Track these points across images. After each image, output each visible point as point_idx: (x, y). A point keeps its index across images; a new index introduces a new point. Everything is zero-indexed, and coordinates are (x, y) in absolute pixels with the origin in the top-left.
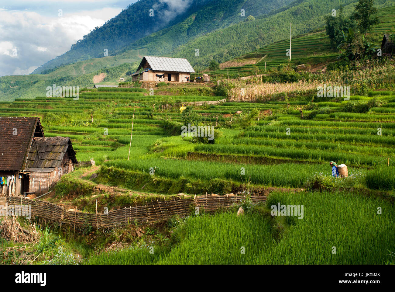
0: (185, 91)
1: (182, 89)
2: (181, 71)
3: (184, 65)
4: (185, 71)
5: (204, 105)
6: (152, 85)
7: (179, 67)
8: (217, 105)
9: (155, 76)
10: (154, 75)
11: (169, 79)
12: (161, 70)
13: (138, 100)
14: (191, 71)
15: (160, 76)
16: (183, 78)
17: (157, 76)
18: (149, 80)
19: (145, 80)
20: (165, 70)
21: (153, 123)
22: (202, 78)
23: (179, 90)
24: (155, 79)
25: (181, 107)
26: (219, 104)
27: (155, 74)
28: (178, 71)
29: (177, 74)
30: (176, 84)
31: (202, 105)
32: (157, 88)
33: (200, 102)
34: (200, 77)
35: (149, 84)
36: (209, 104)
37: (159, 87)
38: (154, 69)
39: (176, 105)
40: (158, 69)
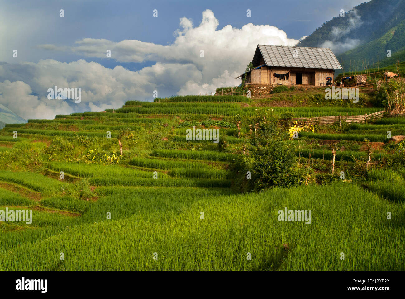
0: (318, 99)
1: (313, 97)
2: (318, 66)
3: (324, 58)
4: (324, 67)
5: (337, 123)
6: (263, 90)
7: (315, 61)
8: (365, 124)
9: (272, 76)
10: (270, 75)
11: (299, 81)
12: (282, 65)
14: (335, 67)
15: (281, 77)
16: (320, 80)
17: (276, 75)
18: (263, 83)
19: (255, 83)
20: (288, 65)
22: (353, 77)
23: (308, 98)
24: (272, 81)
25: (292, 128)
26: (369, 122)
27: (272, 74)
28: (312, 66)
29: (311, 73)
30: (306, 89)
31: (334, 124)
32: (271, 95)
33: (331, 118)
34: (350, 77)
35: (259, 89)
36: (349, 121)
37: (274, 94)
38: (269, 64)
39: (282, 123)
40: (276, 64)
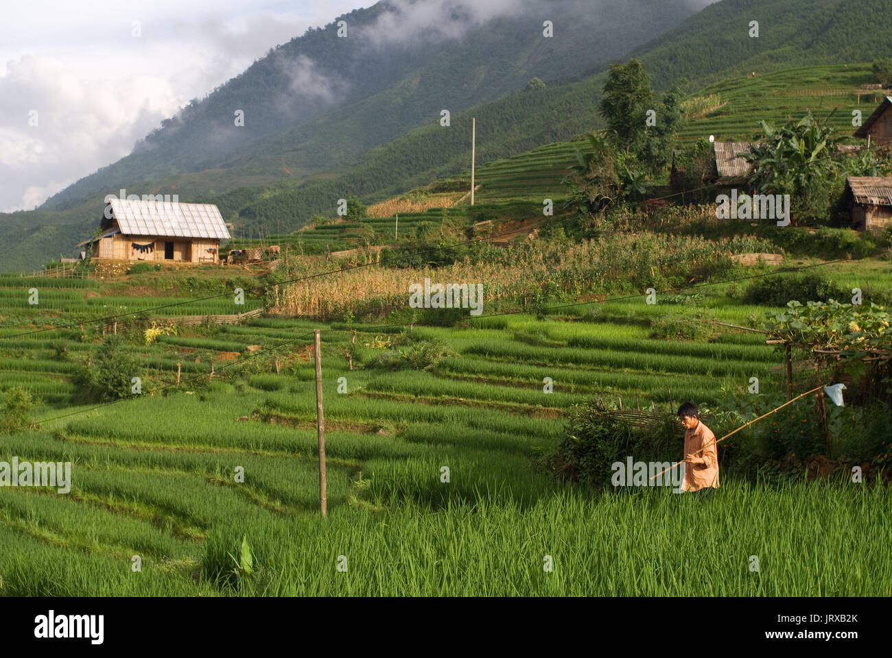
0: (191, 284)
1: (186, 281)
2: (195, 235)
3: (206, 220)
4: (204, 235)
5: (205, 324)
6: (116, 269)
7: (192, 226)
8: (238, 325)
9: (131, 248)
10: (127, 246)
11: (169, 255)
12: (144, 232)
13: (58, 311)
14: (220, 236)
15: (143, 249)
16: (200, 253)
17: (135, 247)
18: (116, 257)
19: (105, 257)
20: (153, 232)
21: (60, 371)
22: (244, 251)
23: (177, 282)
24: (130, 254)
25: (150, 330)
26: (243, 323)
27: (130, 244)
28: (187, 234)
29: (186, 243)
30: (177, 269)
31: (202, 326)
32: (128, 277)
33: (197, 317)
34: (241, 251)
35: (111, 267)
36: (219, 322)
37: (132, 275)
38: (125, 231)
39: (137, 324)
40: (135, 232)
